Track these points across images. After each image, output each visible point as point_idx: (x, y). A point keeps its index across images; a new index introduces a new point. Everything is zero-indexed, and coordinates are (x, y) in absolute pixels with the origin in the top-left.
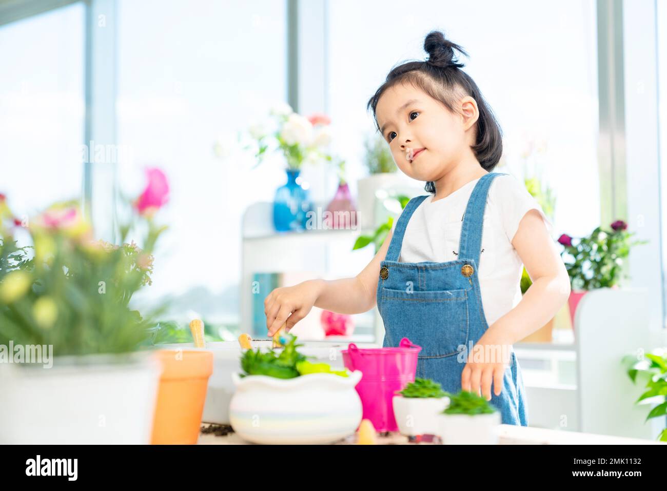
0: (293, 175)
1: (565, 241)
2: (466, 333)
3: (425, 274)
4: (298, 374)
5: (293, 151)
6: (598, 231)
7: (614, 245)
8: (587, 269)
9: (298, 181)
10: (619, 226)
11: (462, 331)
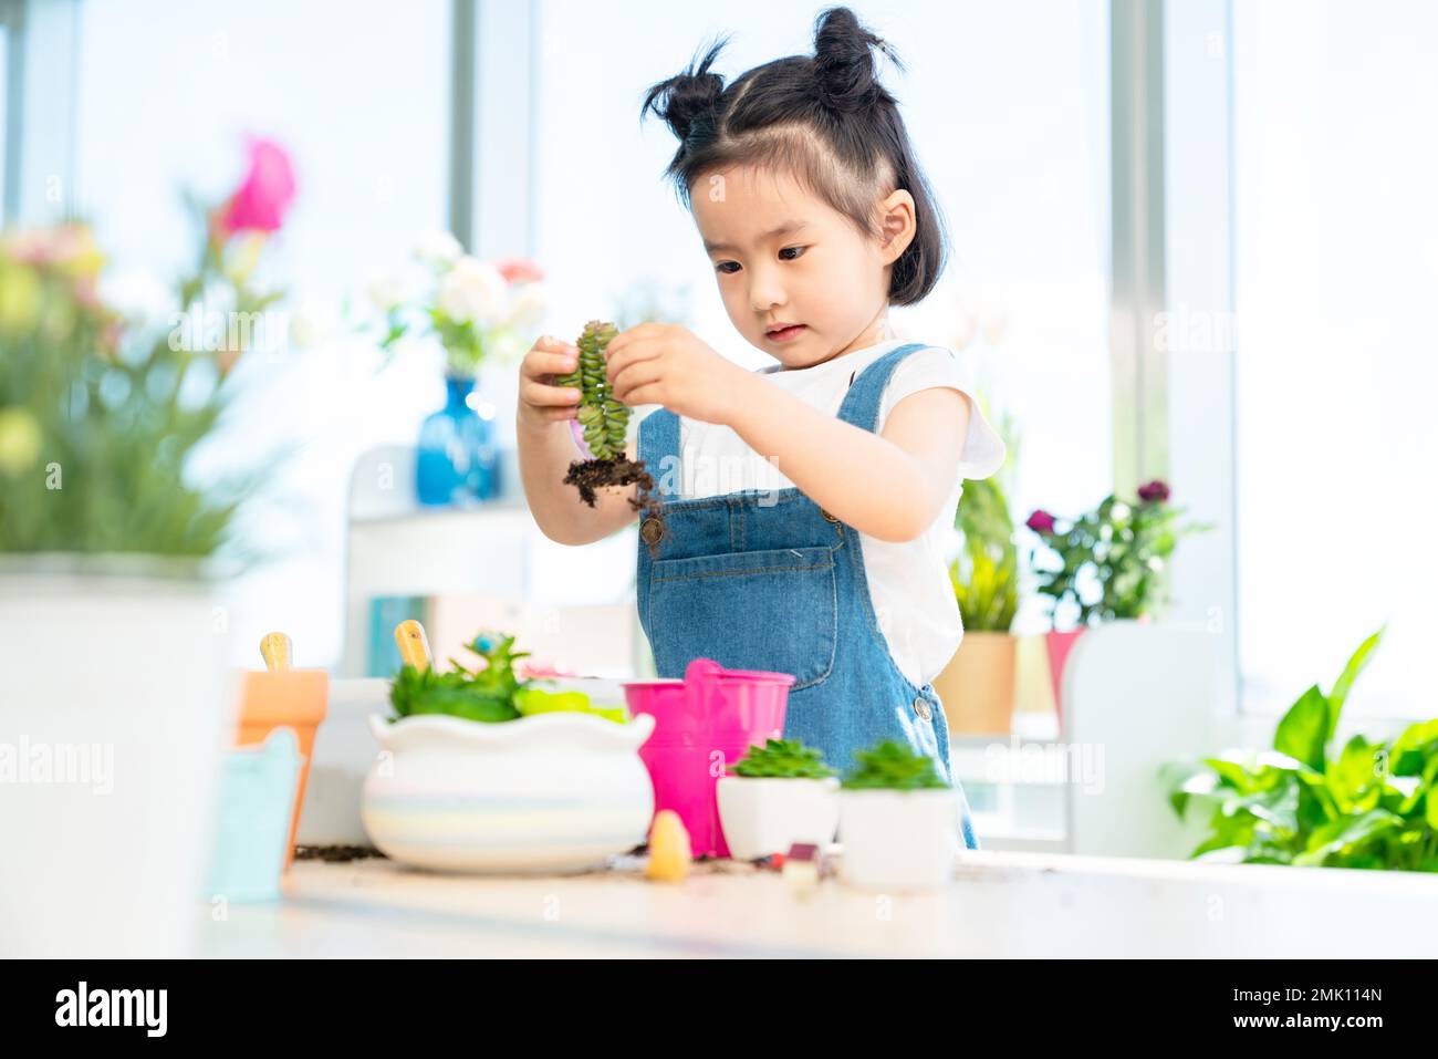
0: (459, 387)
1: (1041, 523)
2: (831, 640)
3: (743, 516)
4: (519, 714)
5: (459, 336)
6: (1110, 502)
7: (1144, 534)
8: (1088, 583)
9: (472, 400)
10: (1153, 494)
11: (824, 636)
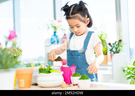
2: (82, 65)
3: (74, 53)
4: (50, 72)
5: (55, 28)
6: (116, 42)
8: (114, 50)
10: (120, 41)
